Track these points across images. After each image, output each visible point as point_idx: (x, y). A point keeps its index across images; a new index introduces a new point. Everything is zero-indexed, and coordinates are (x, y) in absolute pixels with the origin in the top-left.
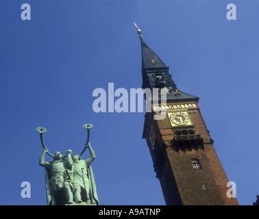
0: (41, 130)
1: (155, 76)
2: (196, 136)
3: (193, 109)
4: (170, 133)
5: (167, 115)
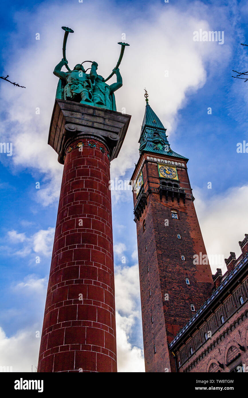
1: (153, 133)
2: (179, 190)
3: (181, 167)
4: (157, 182)
5: (157, 167)
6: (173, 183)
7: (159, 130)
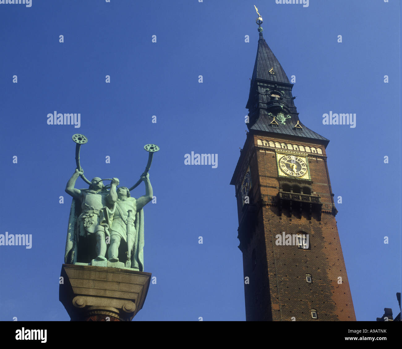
0: (80, 139)
1: (269, 93)
2: (312, 197)
3: (317, 156)
4: (273, 186)
5: (275, 157)
6: (302, 185)
7: (281, 87)
